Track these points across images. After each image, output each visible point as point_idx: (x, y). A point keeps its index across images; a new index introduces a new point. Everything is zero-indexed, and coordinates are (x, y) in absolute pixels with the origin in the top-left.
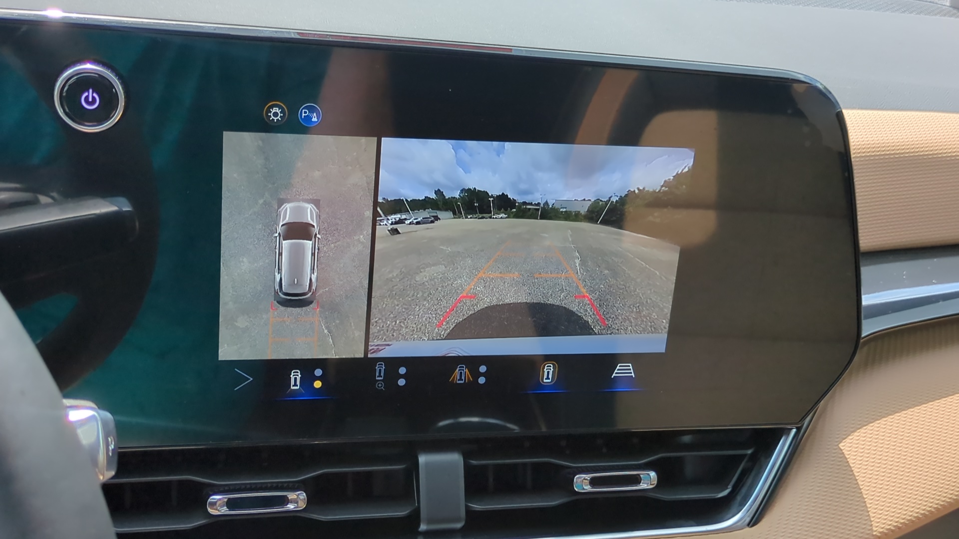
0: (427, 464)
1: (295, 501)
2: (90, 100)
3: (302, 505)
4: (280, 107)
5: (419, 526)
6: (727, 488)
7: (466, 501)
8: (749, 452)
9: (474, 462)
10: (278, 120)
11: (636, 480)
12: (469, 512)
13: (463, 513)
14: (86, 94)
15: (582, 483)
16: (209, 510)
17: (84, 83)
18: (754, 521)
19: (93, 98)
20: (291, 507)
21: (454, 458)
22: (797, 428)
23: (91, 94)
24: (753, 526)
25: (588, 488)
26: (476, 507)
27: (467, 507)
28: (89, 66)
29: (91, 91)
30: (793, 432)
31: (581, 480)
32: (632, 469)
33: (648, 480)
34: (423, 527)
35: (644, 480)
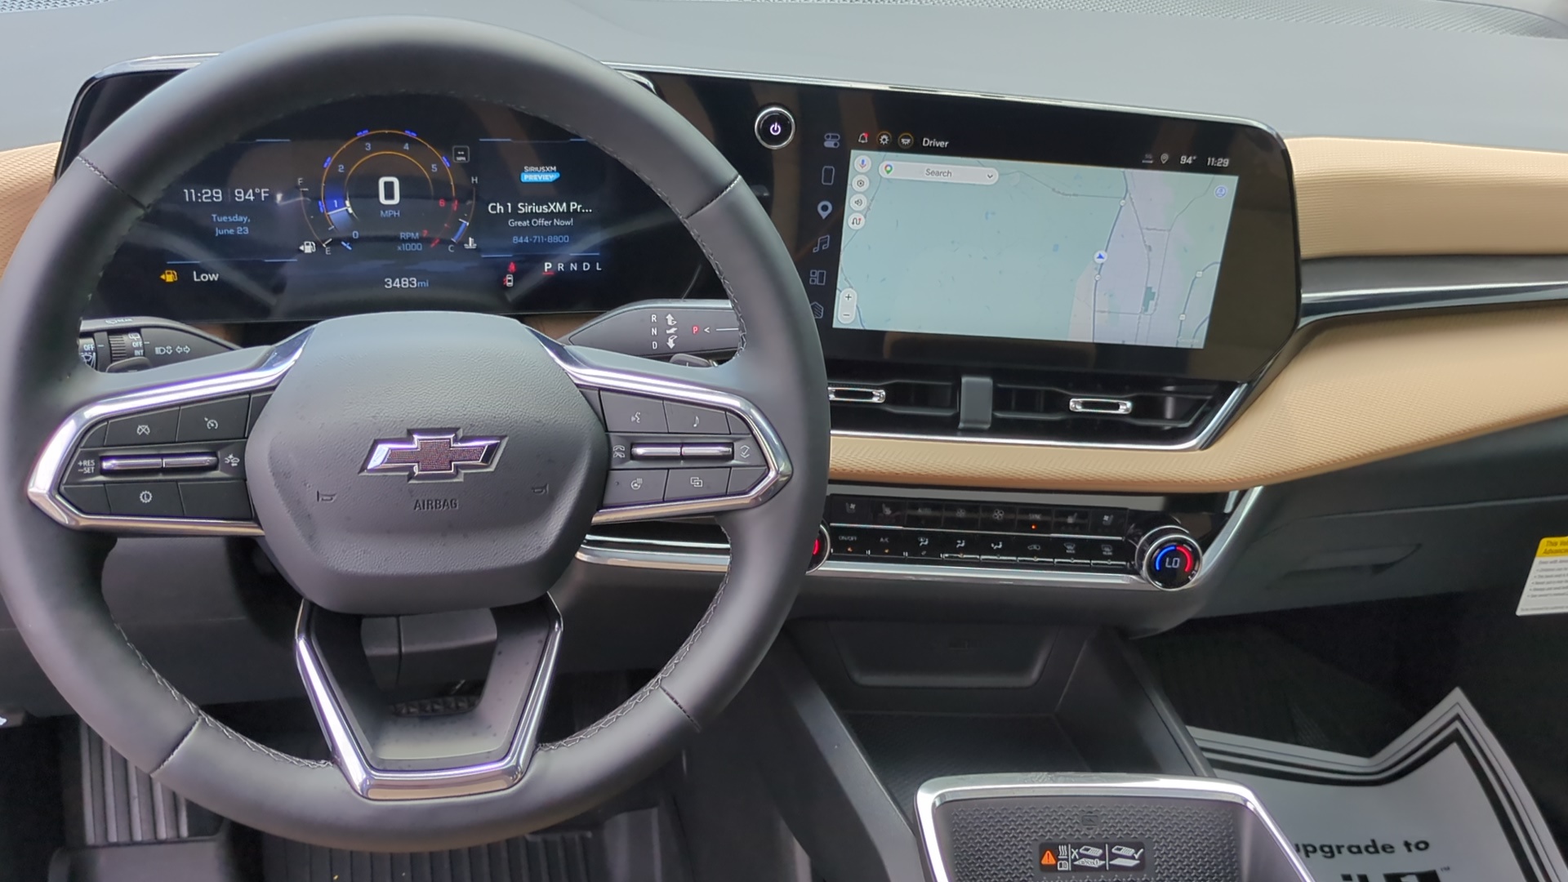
0: (967, 383)
2: (776, 129)
3: (883, 400)
4: (887, 135)
5: (958, 423)
6: (1188, 421)
7: (993, 409)
8: (1209, 397)
9: (1000, 385)
10: (885, 143)
11: (1117, 407)
12: (994, 418)
13: (990, 418)
14: (773, 126)
15: (1075, 405)
17: (771, 119)
18: (1205, 445)
19: (778, 128)
20: (875, 400)
21: (987, 381)
22: (1249, 383)
23: (776, 126)
24: (1203, 450)
25: (1080, 409)
26: (999, 415)
27: (993, 415)
28: (776, 109)
29: (776, 124)
30: (1245, 385)
31: (1075, 403)
32: (1115, 399)
33: (1125, 407)
34: (961, 425)
35: (1121, 407)
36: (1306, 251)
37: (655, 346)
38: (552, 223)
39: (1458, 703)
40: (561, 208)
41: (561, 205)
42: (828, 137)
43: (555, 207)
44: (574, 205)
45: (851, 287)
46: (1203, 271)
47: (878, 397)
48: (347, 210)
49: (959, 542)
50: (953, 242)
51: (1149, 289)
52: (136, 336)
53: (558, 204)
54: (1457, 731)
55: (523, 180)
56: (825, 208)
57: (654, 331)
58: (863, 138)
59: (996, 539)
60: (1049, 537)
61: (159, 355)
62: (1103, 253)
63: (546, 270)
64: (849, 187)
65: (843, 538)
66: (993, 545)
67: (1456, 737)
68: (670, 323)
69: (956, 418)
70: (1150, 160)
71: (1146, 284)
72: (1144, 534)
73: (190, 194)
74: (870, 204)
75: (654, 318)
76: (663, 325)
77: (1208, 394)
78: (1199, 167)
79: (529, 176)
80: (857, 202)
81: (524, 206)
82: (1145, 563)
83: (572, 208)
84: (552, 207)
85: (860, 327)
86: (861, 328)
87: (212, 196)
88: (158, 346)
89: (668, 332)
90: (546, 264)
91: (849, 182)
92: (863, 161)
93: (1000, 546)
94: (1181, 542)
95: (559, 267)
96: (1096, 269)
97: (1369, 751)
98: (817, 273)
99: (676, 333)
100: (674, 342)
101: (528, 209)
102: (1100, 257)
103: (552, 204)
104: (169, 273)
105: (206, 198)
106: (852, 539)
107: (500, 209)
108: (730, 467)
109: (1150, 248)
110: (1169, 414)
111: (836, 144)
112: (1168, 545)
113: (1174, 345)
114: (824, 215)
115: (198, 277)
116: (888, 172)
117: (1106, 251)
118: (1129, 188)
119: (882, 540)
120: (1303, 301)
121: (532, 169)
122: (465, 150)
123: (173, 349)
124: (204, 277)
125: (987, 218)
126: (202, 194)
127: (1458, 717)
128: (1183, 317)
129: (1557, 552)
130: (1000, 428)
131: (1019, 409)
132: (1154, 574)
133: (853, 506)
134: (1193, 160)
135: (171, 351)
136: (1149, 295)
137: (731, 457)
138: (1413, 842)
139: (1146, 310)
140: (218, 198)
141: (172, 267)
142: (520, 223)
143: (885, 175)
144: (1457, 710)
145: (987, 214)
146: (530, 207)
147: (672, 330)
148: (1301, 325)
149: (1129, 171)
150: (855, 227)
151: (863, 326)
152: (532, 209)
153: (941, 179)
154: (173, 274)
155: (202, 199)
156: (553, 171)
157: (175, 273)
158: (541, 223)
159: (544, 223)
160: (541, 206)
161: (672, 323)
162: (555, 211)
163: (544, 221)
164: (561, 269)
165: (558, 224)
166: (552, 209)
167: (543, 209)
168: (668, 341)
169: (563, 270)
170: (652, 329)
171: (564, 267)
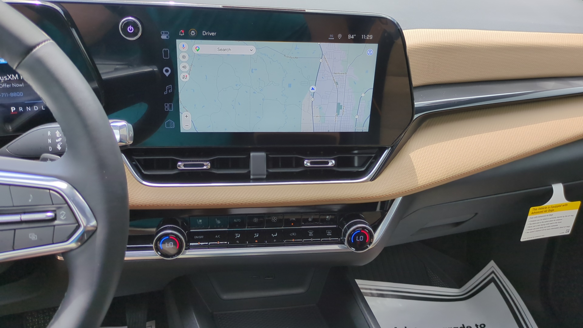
0: (253, 156)
1: (207, 165)
2: (130, 29)
3: (209, 167)
4: (194, 31)
5: (250, 176)
6: (364, 168)
7: (267, 168)
8: (373, 155)
9: (270, 156)
10: (194, 35)
11: (328, 163)
13: (265, 172)
14: (129, 27)
15: (307, 163)
16: (178, 168)
17: (127, 24)
18: (373, 179)
19: (132, 29)
20: (205, 167)
21: (263, 154)
22: (392, 147)
23: (130, 27)
24: (372, 181)
25: (309, 164)
26: (271, 171)
27: (267, 171)
28: (130, 18)
29: (131, 26)
30: (390, 149)
31: (307, 162)
32: (326, 159)
33: (331, 163)
34: (252, 177)
35: (330, 163)
36: (415, 83)
38: (11, 86)
39: (493, 266)
41: (15, 76)
42: (163, 33)
43: (11, 77)
45: (187, 111)
46: (365, 93)
47: (207, 166)
49: (256, 234)
50: (236, 85)
51: (338, 104)
53: (13, 75)
54: (493, 278)
56: (167, 71)
58: (182, 33)
59: (274, 232)
60: (301, 228)
62: (314, 87)
63: (12, 111)
64: (178, 59)
65: (196, 237)
66: (272, 235)
67: (493, 280)
68: (58, 136)
69: (248, 174)
70: (333, 38)
71: (337, 102)
72: (346, 224)
74: (191, 68)
75: (49, 133)
76: (54, 137)
77: (373, 154)
78: (358, 40)
80: (184, 67)
82: (346, 239)
84: (10, 77)
85: (194, 131)
86: (196, 132)
89: (57, 141)
90: (12, 108)
91: (178, 57)
92: (183, 45)
93: (276, 235)
94: (364, 228)
95: (20, 110)
96: (311, 95)
97: (459, 286)
98: (168, 104)
99: (62, 141)
100: (61, 145)
102: (313, 89)
103: (9, 76)
106: (201, 237)
108: (54, 226)
109: (337, 83)
110: (356, 164)
111: (167, 37)
112: (357, 230)
113: (354, 131)
114: (167, 74)
116: (198, 50)
117: (315, 86)
118: (323, 53)
119: (216, 236)
120: (416, 106)
125: (252, 72)
127: (493, 272)
128: (357, 117)
129: (537, 213)
130: (271, 177)
131: (283, 166)
132: (350, 244)
133: (200, 221)
134: (354, 36)
136: (339, 107)
137: (54, 219)
138: (479, 324)
139: (338, 114)
143: (196, 52)
144: (493, 269)
145: (252, 69)
147: (59, 140)
148: (415, 118)
149: (322, 44)
150: (184, 80)
151: (197, 131)
153: (226, 53)
158: (5, 86)
159: (6, 86)
160: (3, 77)
161: (59, 136)
162: (12, 79)
163: (6, 85)
164: (21, 110)
165: (15, 86)
166: (10, 79)
167: (4, 79)
168: (57, 146)
169: (22, 111)
170: (49, 140)
171: (22, 109)
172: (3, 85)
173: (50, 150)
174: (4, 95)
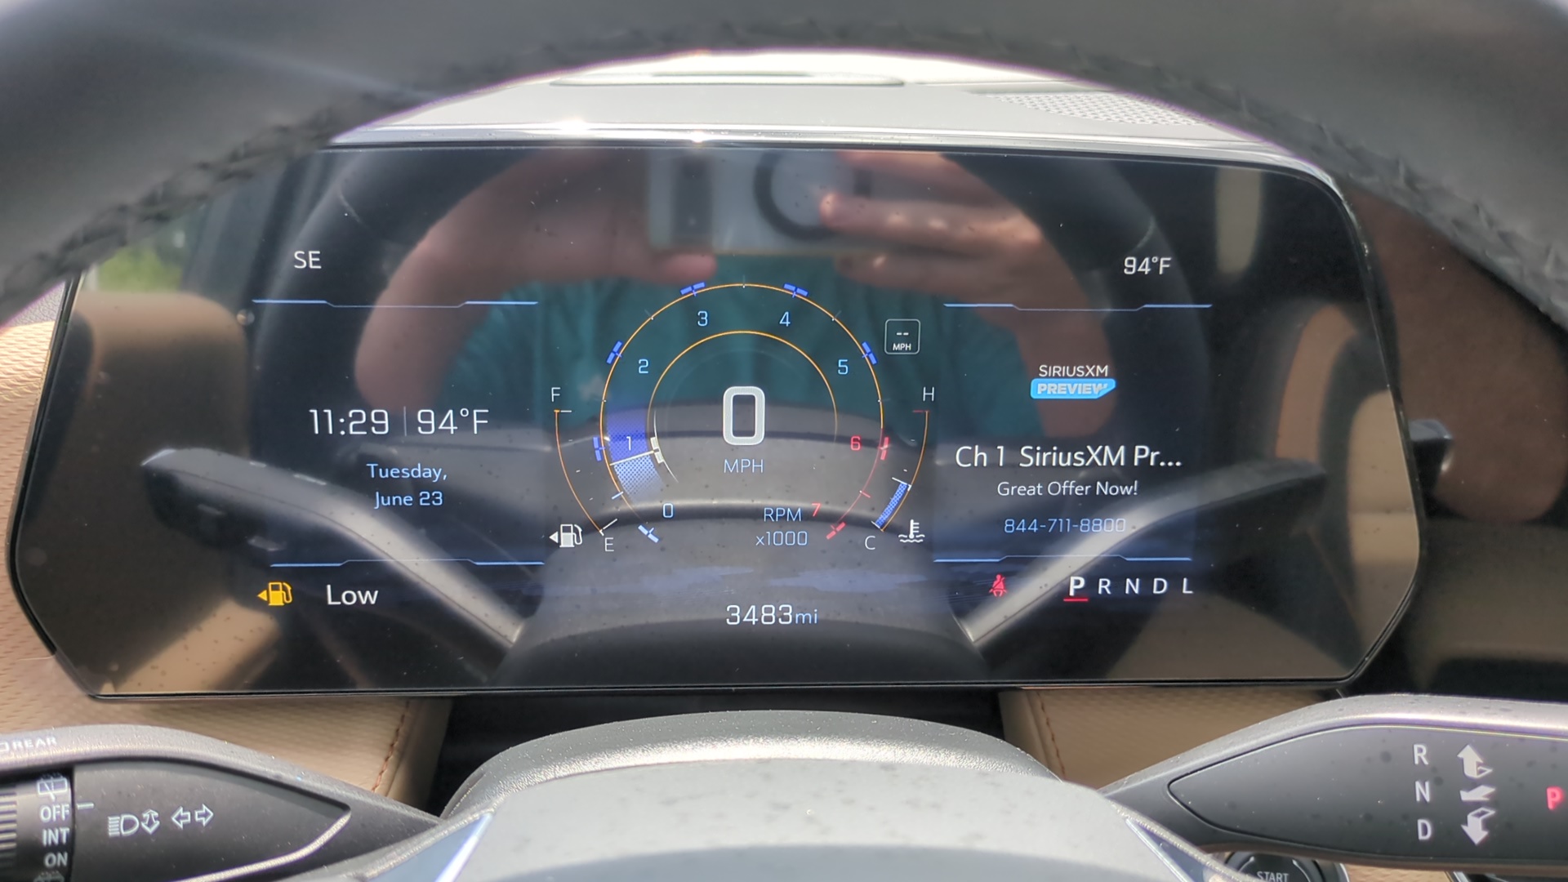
37: (1425, 830)
38: (1093, 490)
40: (1114, 457)
41: (1114, 453)
43: (1100, 456)
44: (1142, 452)
48: (653, 457)
52: (58, 786)
53: (1107, 449)
55: (1033, 395)
57: (1423, 791)
61: (120, 838)
63: (1072, 593)
68: (1471, 772)
73: (323, 418)
75: (1420, 754)
76: (1447, 778)
79: (1048, 387)
81: (1033, 453)
83: (1137, 457)
84: (1094, 455)
87: (369, 423)
88: (118, 812)
89: (1466, 796)
90: (1073, 580)
95: (1101, 588)
99: (1493, 802)
100: (1487, 824)
101: (1041, 459)
103: (1094, 450)
104: (275, 588)
105: (356, 428)
107: (981, 457)
115: (336, 597)
121: (1056, 370)
122: (911, 328)
123: (164, 817)
124: (349, 598)
126: (348, 420)
135: (157, 824)
140: (382, 427)
141: (283, 575)
142: (1021, 489)
146: (1045, 455)
147: (1481, 793)
152: (1050, 458)
154: (285, 589)
155: (347, 431)
156: (1102, 376)
157: (289, 588)
158: (1068, 489)
159: (1074, 490)
160: (1069, 454)
161: (1480, 772)
162: (1099, 464)
163: (1075, 485)
164: (1104, 590)
165: (1106, 493)
166: (1094, 460)
167: (1073, 460)
168: (1466, 823)
169: (1109, 592)
170: (1418, 785)
171: (1110, 588)
172: (1062, 485)
173: (1421, 837)
174: (1058, 522)
